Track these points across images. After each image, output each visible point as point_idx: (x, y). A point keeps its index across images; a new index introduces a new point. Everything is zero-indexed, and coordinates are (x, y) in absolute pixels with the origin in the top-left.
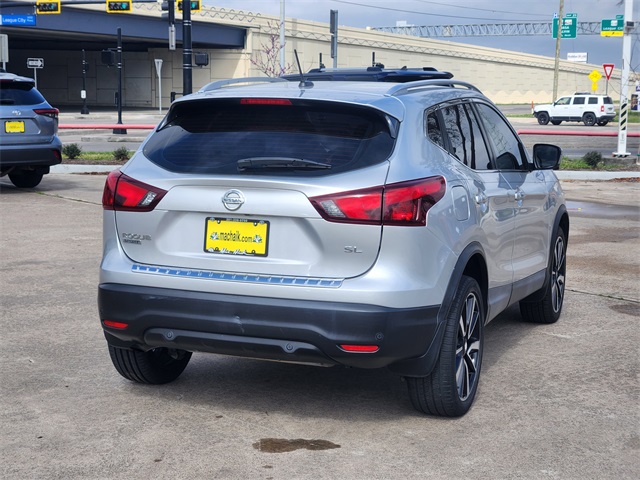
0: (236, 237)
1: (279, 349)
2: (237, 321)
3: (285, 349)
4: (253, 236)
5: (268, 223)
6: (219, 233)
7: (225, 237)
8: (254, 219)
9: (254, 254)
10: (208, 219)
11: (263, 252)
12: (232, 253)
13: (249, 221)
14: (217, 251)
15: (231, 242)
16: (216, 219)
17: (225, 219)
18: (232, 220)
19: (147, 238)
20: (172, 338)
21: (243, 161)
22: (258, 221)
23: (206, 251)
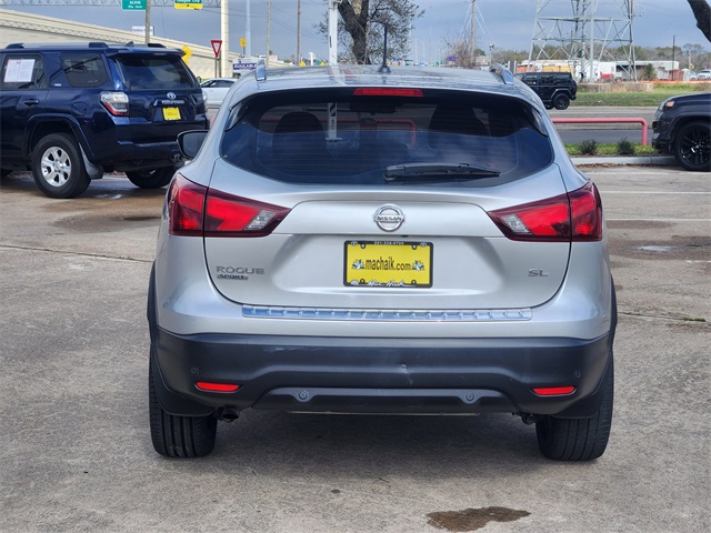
0: (389, 265)
1: (455, 401)
2: (403, 370)
3: (465, 400)
4: (412, 262)
5: (431, 245)
6: (364, 261)
7: (372, 265)
8: (412, 242)
9: (414, 285)
10: (346, 244)
11: (428, 282)
12: (384, 285)
13: (406, 243)
14: (363, 283)
15: (382, 271)
16: (361, 243)
17: (372, 243)
18: (383, 243)
19: (259, 271)
20: (307, 399)
21: (394, 167)
22: (417, 244)
23: (346, 284)
